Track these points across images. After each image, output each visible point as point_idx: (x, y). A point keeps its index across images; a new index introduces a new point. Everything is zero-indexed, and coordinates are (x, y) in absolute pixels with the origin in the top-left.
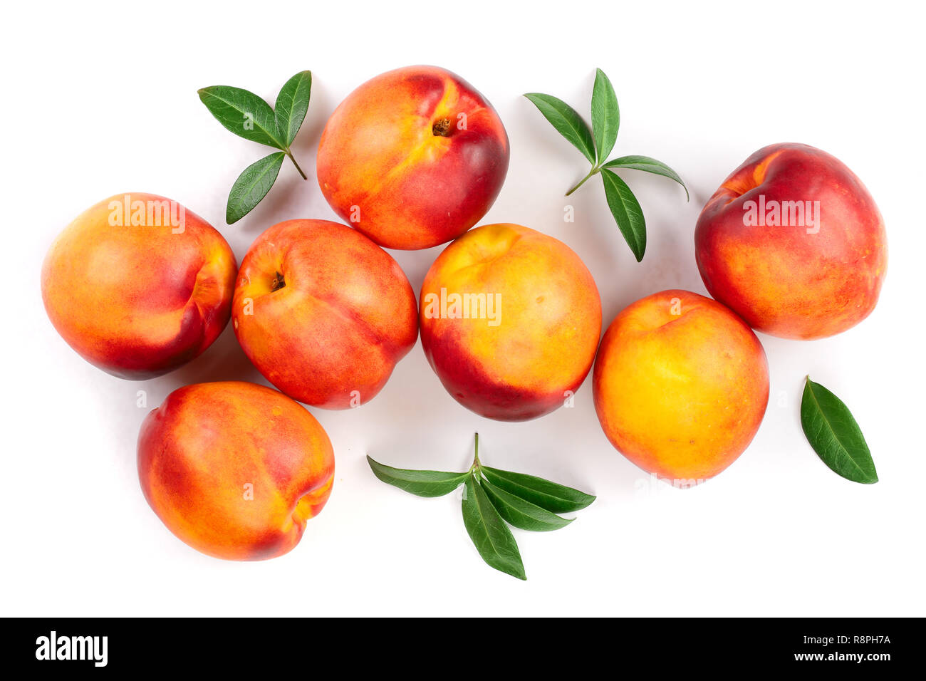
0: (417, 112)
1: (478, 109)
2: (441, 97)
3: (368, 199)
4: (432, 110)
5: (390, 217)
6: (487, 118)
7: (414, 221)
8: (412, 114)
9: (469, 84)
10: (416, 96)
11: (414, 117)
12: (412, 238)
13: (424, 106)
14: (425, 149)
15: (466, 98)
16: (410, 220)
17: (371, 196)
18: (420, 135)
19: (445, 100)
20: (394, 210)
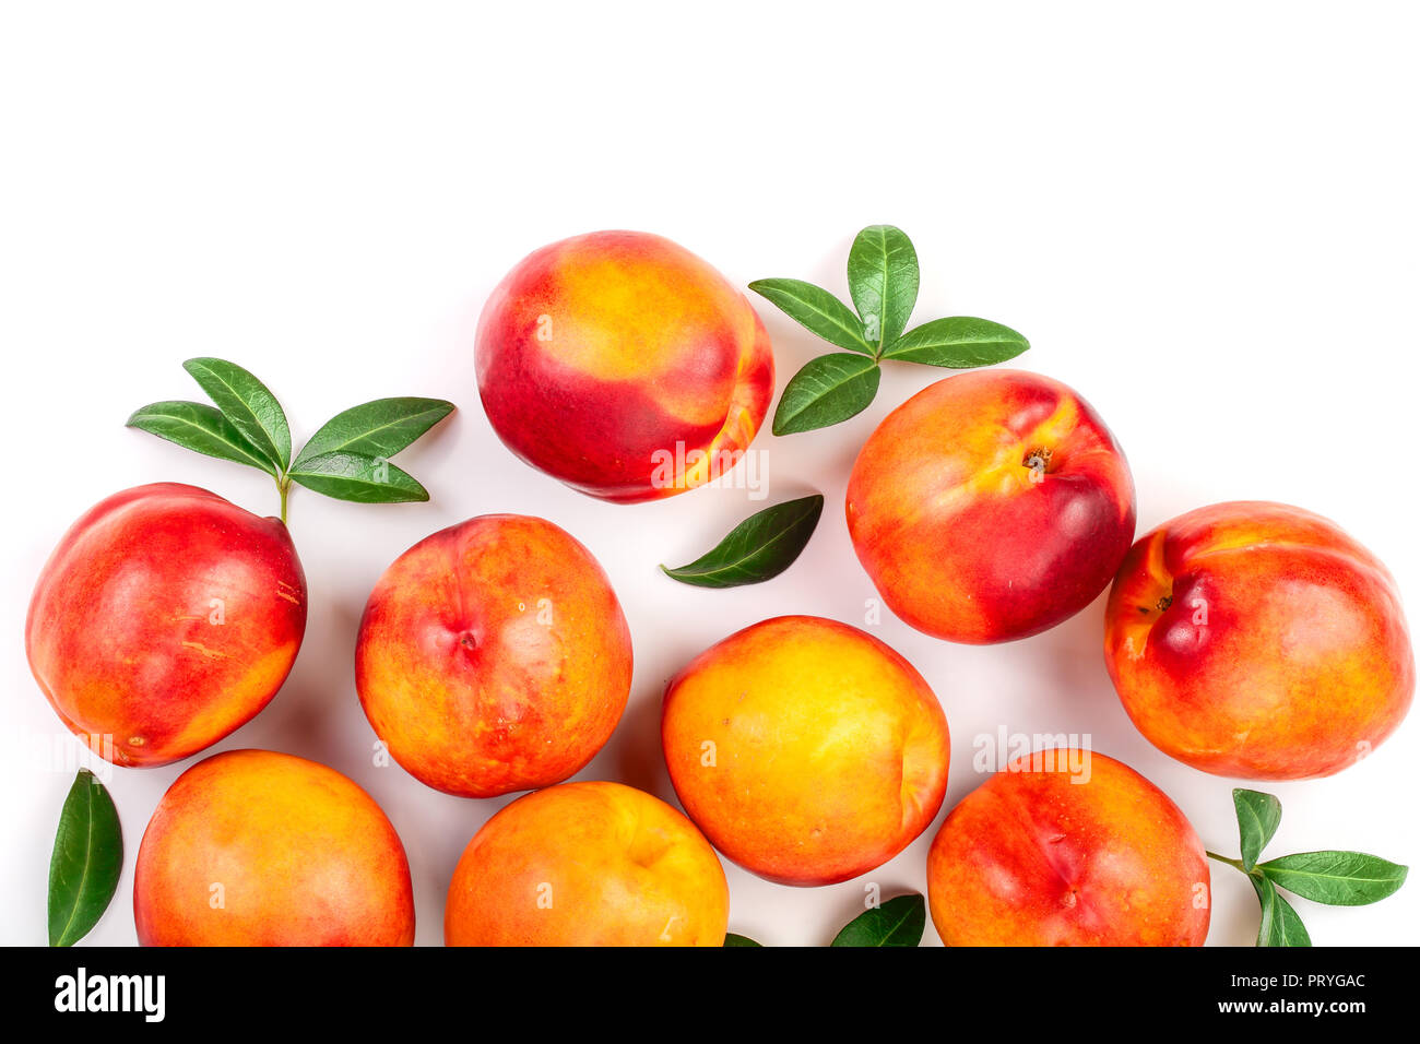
0: (1005, 423)
1: (1099, 449)
2: (1049, 414)
3: (900, 530)
4: (1030, 427)
5: (925, 567)
6: (1107, 464)
7: (958, 581)
8: (996, 422)
9: (1097, 415)
10: (1011, 400)
11: (999, 428)
12: (951, 609)
13: (1020, 420)
14: (1001, 475)
15: (1085, 430)
16: (952, 579)
17: (904, 528)
18: (1001, 455)
19: (1054, 423)
20: (932, 556)
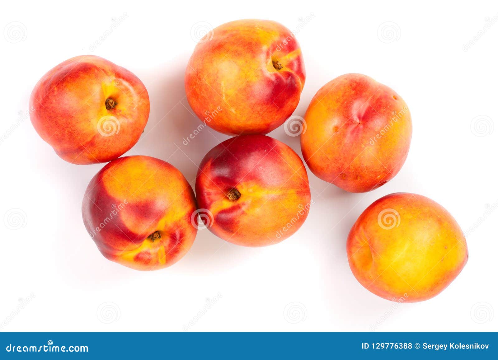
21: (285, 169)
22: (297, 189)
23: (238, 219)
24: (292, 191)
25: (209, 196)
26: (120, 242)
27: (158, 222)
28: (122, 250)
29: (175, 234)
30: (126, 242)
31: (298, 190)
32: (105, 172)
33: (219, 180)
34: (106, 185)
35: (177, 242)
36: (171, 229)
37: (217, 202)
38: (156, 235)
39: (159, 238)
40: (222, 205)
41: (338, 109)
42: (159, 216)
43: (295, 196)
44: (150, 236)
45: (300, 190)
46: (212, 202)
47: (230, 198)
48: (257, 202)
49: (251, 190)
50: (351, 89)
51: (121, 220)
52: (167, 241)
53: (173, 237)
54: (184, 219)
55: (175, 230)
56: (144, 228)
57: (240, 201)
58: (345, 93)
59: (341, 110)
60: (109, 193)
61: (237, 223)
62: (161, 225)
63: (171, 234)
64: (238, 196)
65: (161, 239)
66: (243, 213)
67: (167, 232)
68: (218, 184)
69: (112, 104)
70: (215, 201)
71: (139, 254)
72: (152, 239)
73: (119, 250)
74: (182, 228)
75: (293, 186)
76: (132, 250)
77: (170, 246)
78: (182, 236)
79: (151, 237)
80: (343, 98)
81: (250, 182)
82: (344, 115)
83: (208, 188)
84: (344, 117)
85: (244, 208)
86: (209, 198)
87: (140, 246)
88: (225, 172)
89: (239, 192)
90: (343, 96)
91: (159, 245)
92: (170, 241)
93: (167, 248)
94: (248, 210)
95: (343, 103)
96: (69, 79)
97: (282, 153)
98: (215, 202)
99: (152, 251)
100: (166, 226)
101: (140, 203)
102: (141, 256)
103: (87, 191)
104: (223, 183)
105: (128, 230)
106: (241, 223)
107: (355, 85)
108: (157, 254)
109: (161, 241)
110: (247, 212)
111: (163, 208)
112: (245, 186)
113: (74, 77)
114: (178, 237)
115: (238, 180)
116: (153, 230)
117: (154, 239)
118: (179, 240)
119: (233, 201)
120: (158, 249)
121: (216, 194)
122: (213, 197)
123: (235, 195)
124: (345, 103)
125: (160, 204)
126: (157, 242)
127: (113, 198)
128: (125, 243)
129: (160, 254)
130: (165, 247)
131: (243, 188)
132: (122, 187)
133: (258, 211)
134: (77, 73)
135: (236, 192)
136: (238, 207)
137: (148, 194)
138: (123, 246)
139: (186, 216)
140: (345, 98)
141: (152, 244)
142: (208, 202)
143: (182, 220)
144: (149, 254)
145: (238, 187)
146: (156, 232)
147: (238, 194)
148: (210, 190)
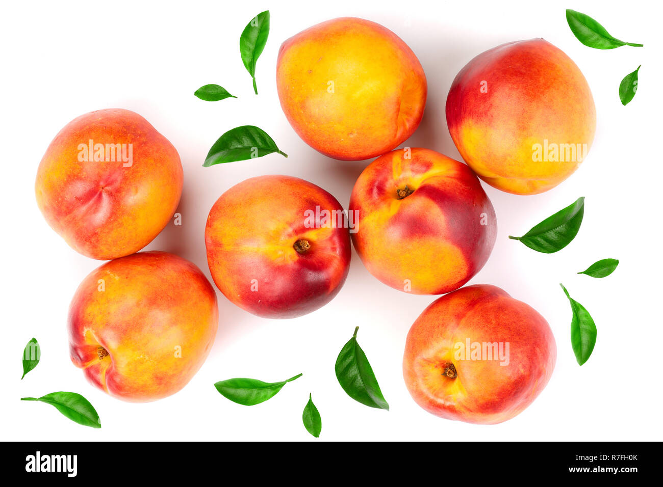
21: (235, 276)
22: (221, 251)
23: (298, 216)
24: (228, 248)
25: (334, 246)
26: (448, 188)
27: (399, 211)
28: (448, 177)
29: (379, 194)
30: (442, 188)
31: (220, 249)
32: (463, 277)
33: (319, 267)
34: (464, 261)
35: (376, 184)
36: (383, 200)
37: (325, 239)
38: (403, 194)
39: (400, 190)
40: (318, 235)
41: (123, 214)
42: (396, 219)
43: (224, 241)
44: (411, 193)
45: (218, 249)
46: (331, 239)
47: (308, 243)
48: (272, 238)
49: (280, 253)
50: (99, 236)
51: (446, 216)
52: (389, 186)
53: (381, 190)
54: (367, 212)
55: (378, 199)
56: (417, 204)
57: (295, 239)
58: (108, 233)
59: (120, 212)
60: (460, 251)
61: (300, 211)
62: (395, 206)
63: (383, 194)
64: (297, 245)
65: (397, 188)
66: (290, 224)
67: (389, 198)
68: (321, 262)
69: (449, 372)
70: (326, 240)
71: (426, 171)
72: (409, 190)
73: (451, 177)
74: (369, 201)
75: (227, 254)
76: (434, 177)
77: (386, 179)
78: (370, 191)
79: (409, 192)
80: (113, 226)
81: (280, 264)
82: (119, 205)
83: (335, 257)
84: (119, 202)
85: (290, 230)
86: (334, 243)
87: (423, 182)
88: (312, 277)
89: (296, 250)
90: (112, 229)
91: (400, 181)
92: (385, 186)
93: (389, 177)
94: (284, 228)
95: (115, 220)
96: (510, 389)
97: (239, 296)
98: (327, 238)
99: (409, 174)
100: (389, 205)
101: (420, 237)
102: (424, 169)
103: (488, 253)
104: (316, 263)
105: (438, 203)
106: (295, 211)
107: (93, 239)
108: (403, 169)
109: (397, 186)
110: (286, 226)
111: (391, 229)
112: (288, 258)
113: (503, 392)
114: (375, 191)
115: (297, 267)
116: (405, 201)
117: (406, 188)
118: (373, 186)
119: (303, 239)
120: (401, 177)
121: (324, 249)
122: (329, 245)
123: (301, 246)
124: (112, 220)
125: (395, 233)
126: (403, 185)
127: (454, 244)
128: (442, 186)
129: (399, 169)
130: (392, 178)
131: (289, 256)
132: (443, 258)
133: (272, 226)
134: (501, 399)
135: (299, 250)
136: (296, 232)
137: (410, 247)
138: (445, 183)
139: (364, 216)
140: (110, 226)
141: (408, 183)
142: (336, 239)
143: (369, 211)
144: (413, 171)
145: (296, 258)
146: (403, 198)
147: (297, 248)
148: (332, 254)
